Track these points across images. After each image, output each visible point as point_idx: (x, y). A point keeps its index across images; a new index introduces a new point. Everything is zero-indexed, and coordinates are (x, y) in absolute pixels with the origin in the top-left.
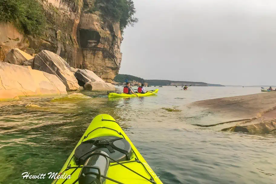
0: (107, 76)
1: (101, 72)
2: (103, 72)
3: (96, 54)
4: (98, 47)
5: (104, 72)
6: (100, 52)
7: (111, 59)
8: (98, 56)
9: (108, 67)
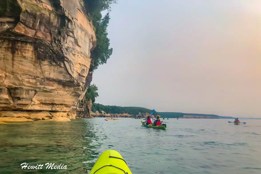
0: (51, 98)
1: (32, 90)
2: (37, 90)
3: (17, 50)
4: (17, 31)
5: (40, 88)
6: (28, 45)
7: (56, 63)
8: (22, 55)
9: (49, 79)
